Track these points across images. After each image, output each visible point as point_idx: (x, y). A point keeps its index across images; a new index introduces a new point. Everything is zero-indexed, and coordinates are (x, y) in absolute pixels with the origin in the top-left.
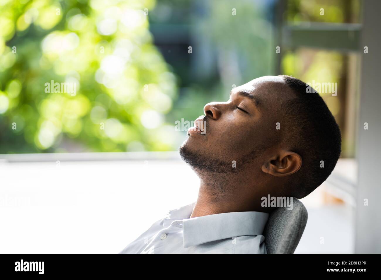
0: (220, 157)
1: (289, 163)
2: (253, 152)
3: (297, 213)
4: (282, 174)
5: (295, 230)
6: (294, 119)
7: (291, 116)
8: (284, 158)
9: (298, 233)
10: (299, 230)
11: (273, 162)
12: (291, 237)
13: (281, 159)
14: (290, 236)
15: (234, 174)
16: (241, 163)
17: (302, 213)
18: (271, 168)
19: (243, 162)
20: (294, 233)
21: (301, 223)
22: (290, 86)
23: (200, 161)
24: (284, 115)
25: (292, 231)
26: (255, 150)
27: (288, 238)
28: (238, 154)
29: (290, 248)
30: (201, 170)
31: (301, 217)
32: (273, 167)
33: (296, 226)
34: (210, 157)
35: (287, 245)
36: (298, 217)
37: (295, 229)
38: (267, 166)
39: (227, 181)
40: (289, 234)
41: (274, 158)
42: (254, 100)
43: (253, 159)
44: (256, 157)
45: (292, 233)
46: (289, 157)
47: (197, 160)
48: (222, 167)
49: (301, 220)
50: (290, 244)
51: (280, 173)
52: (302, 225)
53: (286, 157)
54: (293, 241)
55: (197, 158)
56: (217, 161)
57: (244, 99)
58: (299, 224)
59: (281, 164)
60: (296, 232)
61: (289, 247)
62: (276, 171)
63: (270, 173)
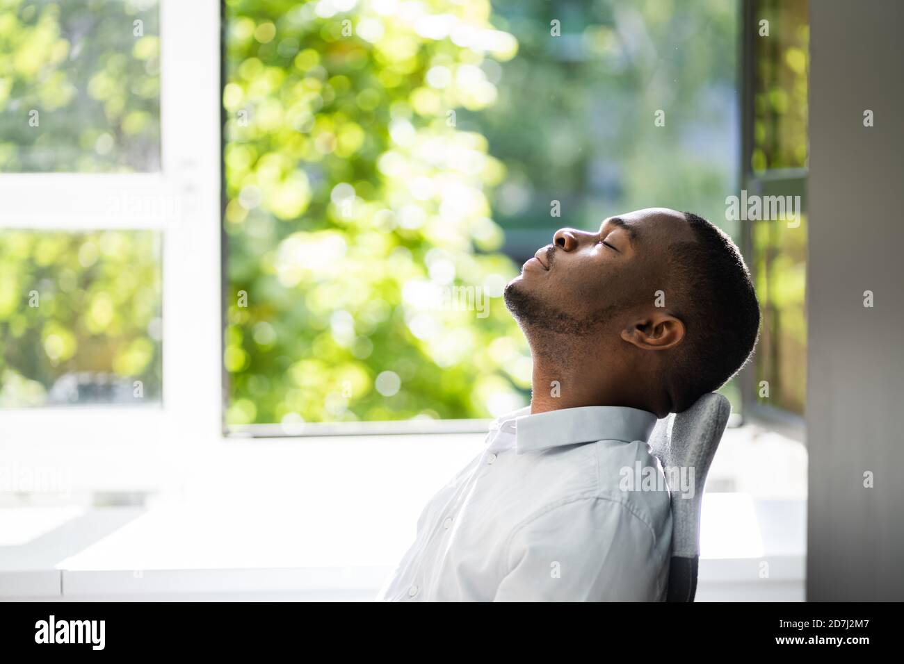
0: (561, 305)
1: (666, 332)
2: (611, 307)
3: (712, 405)
4: (650, 347)
5: (710, 428)
6: (685, 270)
7: (680, 265)
8: (660, 324)
9: (715, 432)
10: (716, 428)
11: (640, 327)
12: (705, 438)
13: (654, 325)
14: (703, 436)
15: (580, 338)
16: (591, 321)
17: (720, 404)
18: (635, 334)
19: (595, 321)
20: (709, 433)
21: (718, 417)
22: (691, 225)
23: (530, 308)
24: (669, 261)
25: (705, 429)
26: (615, 305)
27: (700, 440)
28: (588, 305)
29: (704, 455)
30: (531, 323)
31: (719, 410)
32: (638, 334)
33: (711, 422)
34: (546, 303)
35: (700, 450)
36: (714, 409)
37: (709, 426)
38: (630, 331)
39: (569, 349)
40: (701, 434)
41: (643, 322)
42: (629, 232)
43: (610, 317)
44: (616, 315)
45: (705, 433)
46: (668, 324)
47: (526, 305)
48: (562, 323)
49: (719, 414)
50: (703, 449)
51: (648, 344)
52: (720, 420)
53: (663, 323)
54: (708, 443)
55: (527, 303)
56: (555, 311)
57: (615, 229)
58: (716, 419)
59: (653, 332)
60: (712, 430)
61: (702, 453)
62: (641, 340)
63: (633, 341)
